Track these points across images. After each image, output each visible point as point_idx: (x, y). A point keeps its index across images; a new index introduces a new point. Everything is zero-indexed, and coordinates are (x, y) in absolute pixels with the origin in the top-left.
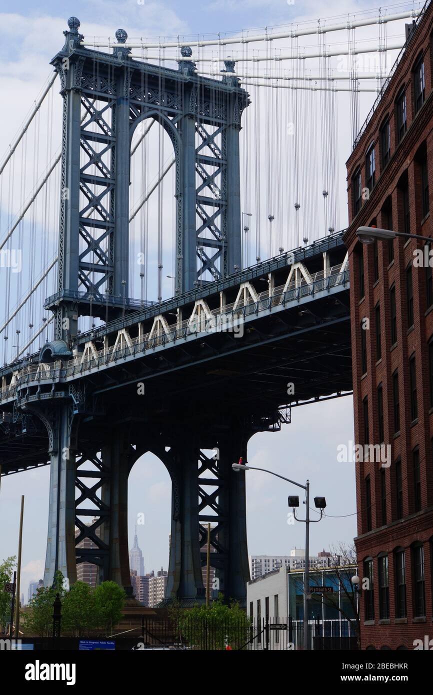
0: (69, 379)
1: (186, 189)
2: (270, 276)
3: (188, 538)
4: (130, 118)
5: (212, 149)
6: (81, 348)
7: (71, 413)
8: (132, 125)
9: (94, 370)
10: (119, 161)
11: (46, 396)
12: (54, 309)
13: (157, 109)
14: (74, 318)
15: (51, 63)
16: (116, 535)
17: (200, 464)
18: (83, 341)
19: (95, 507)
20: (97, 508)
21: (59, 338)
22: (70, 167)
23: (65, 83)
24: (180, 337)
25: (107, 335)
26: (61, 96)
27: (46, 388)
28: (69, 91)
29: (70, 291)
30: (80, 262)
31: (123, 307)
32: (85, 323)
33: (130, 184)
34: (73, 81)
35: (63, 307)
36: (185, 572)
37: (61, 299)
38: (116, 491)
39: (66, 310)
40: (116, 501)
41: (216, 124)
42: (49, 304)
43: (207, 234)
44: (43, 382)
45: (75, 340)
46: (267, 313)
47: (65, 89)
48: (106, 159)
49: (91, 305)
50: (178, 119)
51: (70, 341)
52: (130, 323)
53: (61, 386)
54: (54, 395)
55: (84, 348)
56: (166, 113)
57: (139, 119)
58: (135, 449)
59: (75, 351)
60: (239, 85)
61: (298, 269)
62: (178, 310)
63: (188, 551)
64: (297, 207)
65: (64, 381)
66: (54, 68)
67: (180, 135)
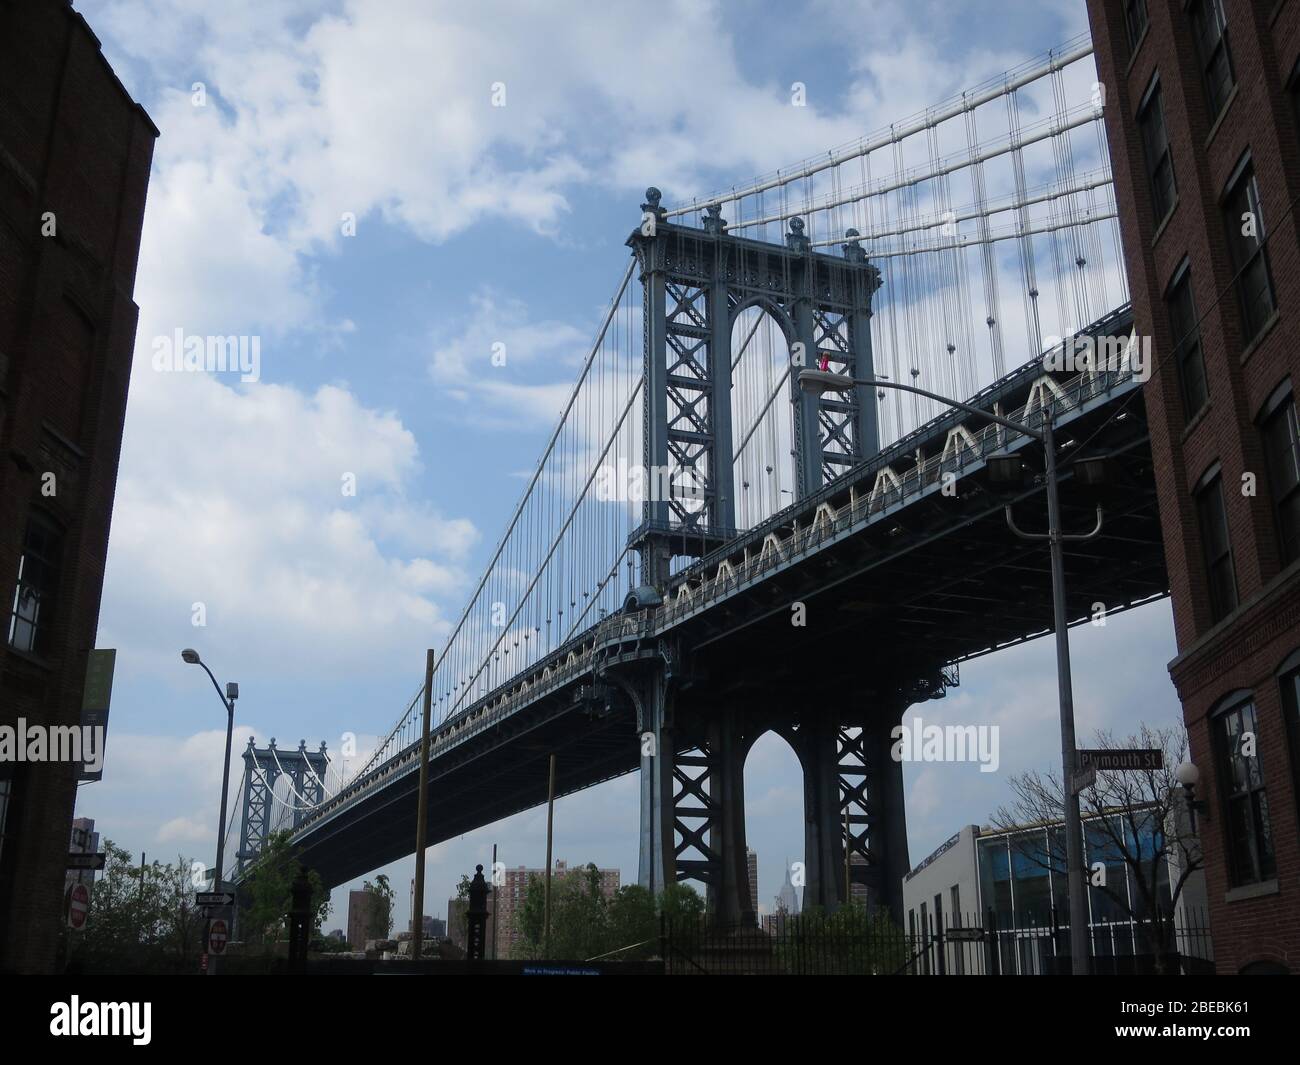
0: (659, 631)
2: (918, 452)
4: (729, 306)
5: (835, 342)
6: (674, 593)
7: (664, 679)
8: (732, 313)
9: (689, 616)
10: (716, 358)
11: (630, 657)
12: (639, 546)
13: (762, 293)
14: (664, 558)
15: (626, 244)
17: (840, 747)
18: (676, 583)
19: (701, 805)
20: (703, 806)
21: (647, 584)
22: (654, 366)
23: (645, 268)
24: (798, 553)
25: (705, 571)
26: (640, 282)
27: (629, 646)
28: (650, 275)
29: (658, 521)
32: (679, 563)
33: (732, 386)
34: (655, 261)
35: (651, 545)
37: (647, 532)
38: (729, 784)
39: (654, 546)
40: (729, 798)
41: (838, 311)
42: (633, 541)
43: (834, 447)
44: (625, 639)
45: (666, 584)
46: (917, 497)
47: (646, 273)
48: (701, 356)
49: (684, 539)
50: (791, 304)
51: (660, 586)
52: (733, 550)
53: (649, 643)
54: (640, 655)
55: (678, 592)
56: (774, 298)
57: (738, 308)
59: (666, 597)
60: (866, 260)
61: (959, 434)
62: (795, 522)
64: (951, 349)
65: (652, 635)
66: (631, 250)
67: (794, 324)
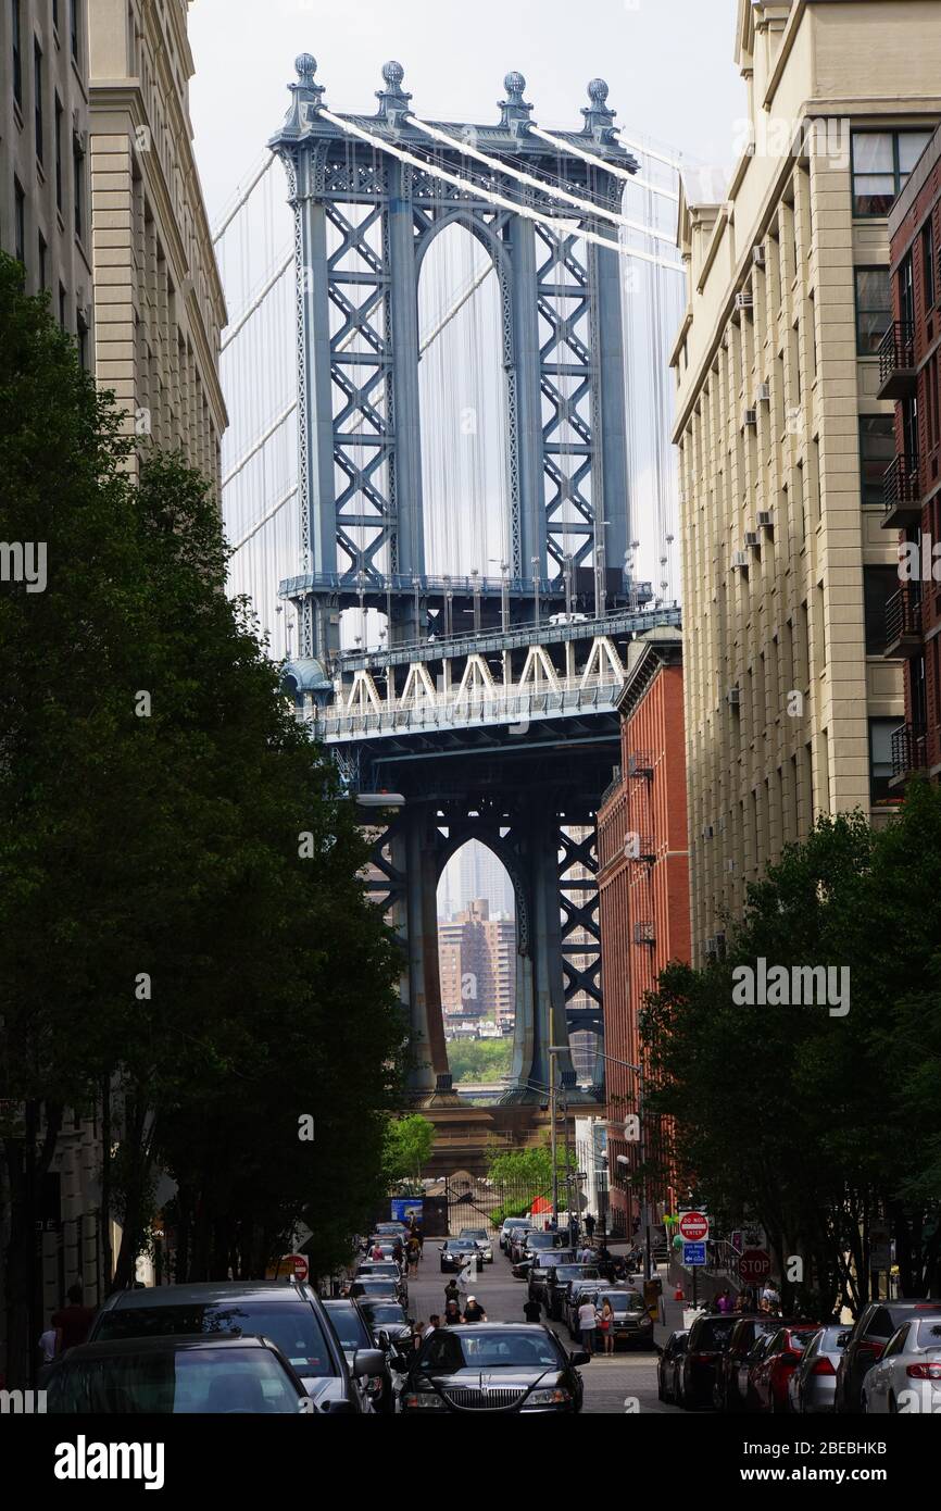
0: (332, 740)
1: (522, 355)
3: (544, 987)
4: (416, 231)
6: (348, 677)
8: (419, 246)
9: (374, 733)
10: (399, 319)
12: (297, 602)
13: (462, 208)
14: (332, 621)
16: (421, 988)
17: (562, 855)
18: (349, 666)
21: (309, 655)
22: (312, 343)
23: (296, 185)
25: (392, 666)
26: (290, 208)
28: (304, 201)
29: (323, 574)
30: (338, 515)
31: (417, 593)
33: (420, 359)
34: (311, 181)
35: (313, 602)
36: (542, 1045)
37: (310, 590)
38: (418, 913)
39: (318, 605)
40: (418, 931)
42: (287, 592)
45: (336, 663)
47: (297, 198)
48: (376, 315)
50: (505, 222)
51: (328, 662)
52: (429, 655)
55: (353, 679)
56: (480, 213)
57: (432, 232)
58: (447, 836)
59: (337, 684)
63: (545, 1005)
67: (509, 251)
